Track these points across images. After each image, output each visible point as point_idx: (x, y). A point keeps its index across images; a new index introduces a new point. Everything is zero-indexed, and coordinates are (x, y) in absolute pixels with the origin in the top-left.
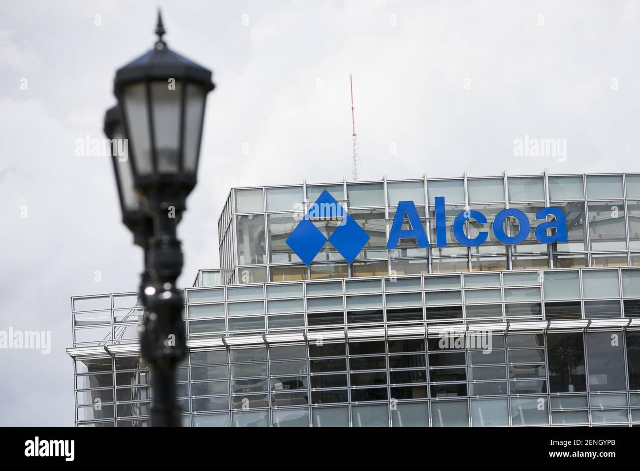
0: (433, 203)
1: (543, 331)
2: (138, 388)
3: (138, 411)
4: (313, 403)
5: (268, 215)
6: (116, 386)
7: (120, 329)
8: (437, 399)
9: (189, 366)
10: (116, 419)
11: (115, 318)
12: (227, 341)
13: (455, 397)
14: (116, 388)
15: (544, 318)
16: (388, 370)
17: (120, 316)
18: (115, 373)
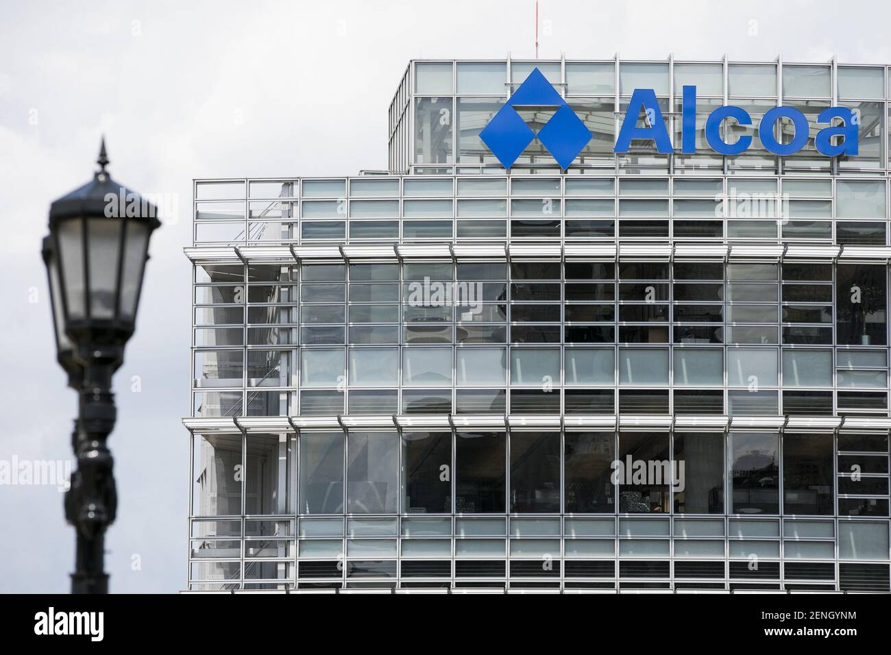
0: (680, 93)
1: (832, 260)
2: (277, 307)
3: (275, 339)
4: (513, 341)
5: (458, 99)
6: (247, 303)
7: (256, 227)
8: (682, 345)
9: (347, 283)
10: (245, 347)
11: (251, 212)
12: (400, 251)
13: (706, 344)
14: (247, 306)
15: (834, 243)
16: (617, 302)
17: (258, 209)
18: (247, 285)
